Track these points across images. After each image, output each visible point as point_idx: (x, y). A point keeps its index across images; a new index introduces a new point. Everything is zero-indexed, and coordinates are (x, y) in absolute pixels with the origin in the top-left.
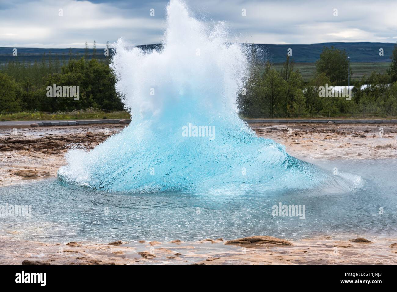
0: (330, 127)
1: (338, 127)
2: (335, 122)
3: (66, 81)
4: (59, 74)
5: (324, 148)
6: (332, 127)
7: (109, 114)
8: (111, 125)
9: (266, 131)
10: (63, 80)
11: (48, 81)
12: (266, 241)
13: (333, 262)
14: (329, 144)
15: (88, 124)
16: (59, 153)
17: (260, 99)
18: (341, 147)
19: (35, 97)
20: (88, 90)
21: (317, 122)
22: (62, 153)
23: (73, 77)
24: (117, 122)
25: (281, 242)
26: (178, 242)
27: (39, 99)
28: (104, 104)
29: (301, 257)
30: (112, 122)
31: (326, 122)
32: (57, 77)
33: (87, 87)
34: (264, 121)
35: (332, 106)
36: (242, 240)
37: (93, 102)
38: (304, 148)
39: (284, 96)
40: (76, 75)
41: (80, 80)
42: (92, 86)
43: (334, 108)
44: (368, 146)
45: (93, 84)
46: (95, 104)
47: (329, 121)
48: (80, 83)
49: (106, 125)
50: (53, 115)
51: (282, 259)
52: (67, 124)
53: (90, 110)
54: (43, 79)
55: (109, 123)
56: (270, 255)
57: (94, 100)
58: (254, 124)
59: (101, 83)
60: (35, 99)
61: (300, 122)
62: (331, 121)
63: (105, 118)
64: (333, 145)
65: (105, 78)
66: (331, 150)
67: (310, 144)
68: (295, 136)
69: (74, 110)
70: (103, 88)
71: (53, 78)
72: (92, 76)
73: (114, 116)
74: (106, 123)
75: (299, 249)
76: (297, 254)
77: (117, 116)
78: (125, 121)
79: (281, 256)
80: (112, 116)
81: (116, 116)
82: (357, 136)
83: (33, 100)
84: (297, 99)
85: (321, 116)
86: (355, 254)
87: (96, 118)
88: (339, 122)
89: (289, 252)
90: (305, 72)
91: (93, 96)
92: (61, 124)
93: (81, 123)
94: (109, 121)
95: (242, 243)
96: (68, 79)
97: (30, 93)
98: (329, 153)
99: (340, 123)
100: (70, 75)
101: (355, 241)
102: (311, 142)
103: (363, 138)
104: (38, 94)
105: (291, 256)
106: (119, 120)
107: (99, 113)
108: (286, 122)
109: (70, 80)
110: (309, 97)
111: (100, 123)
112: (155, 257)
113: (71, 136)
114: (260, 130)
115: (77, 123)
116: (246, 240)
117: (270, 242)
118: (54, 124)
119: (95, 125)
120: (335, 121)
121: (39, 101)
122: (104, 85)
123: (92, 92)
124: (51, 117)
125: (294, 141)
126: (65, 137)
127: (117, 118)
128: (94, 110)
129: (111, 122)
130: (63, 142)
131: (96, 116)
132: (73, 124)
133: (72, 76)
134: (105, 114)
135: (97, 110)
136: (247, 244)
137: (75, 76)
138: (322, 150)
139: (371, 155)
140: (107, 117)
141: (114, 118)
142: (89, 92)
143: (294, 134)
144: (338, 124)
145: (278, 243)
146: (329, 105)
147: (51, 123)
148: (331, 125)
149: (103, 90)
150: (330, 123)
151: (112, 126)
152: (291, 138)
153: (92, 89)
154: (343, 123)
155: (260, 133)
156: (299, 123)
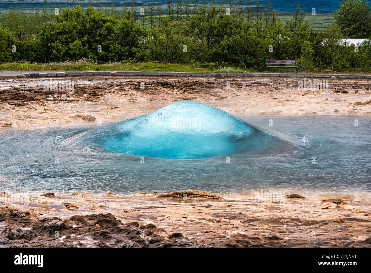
0: (333, 82)
1: (341, 83)
2: (338, 78)
3: (60, 30)
4: (54, 23)
5: (300, 104)
6: (335, 82)
7: (102, 65)
8: (101, 77)
9: (245, 85)
10: (58, 29)
11: (42, 30)
12: (197, 195)
13: (251, 216)
14: (307, 99)
15: (78, 76)
16: (26, 104)
17: (265, 51)
18: (318, 103)
19: (27, 46)
20: (84, 40)
21: (319, 77)
22: (29, 105)
23: (69, 25)
24: (108, 74)
25: (212, 197)
26: (110, 195)
27: (32, 49)
28: (100, 56)
29: (222, 211)
30: (104, 74)
31: (330, 77)
32: (52, 26)
33: (83, 37)
34: (263, 75)
35: (342, 60)
36: (174, 194)
37: (88, 53)
38: (280, 104)
39: (291, 49)
40: (71, 24)
41: (75, 29)
42: (88, 36)
43: (345, 62)
44: (348, 102)
45: (89, 34)
46: (91, 55)
47: (332, 75)
48: (75, 32)
49: (96, 77)
50: (44, 66)
51: (202, 212)
52: (55, 75)
53: (82, 61)
54: (37, 28)
55: (100, 75)
56: (193, 208)
57: (89, 50)
58: (252, 78)
59: (98, 33)
60: (28, 49)
61: (302, 76)
62: (334, 75)
63: (97, 70)
64: (311, 100)
65: (102, 27)
66: (308, 105)
67: (288, 99)
68: (274, 90)
69: (66, 61)
70: (99, 38)
71: (47, 26)
72: (88, 25)
73: (107, 68)
74: (97, 75)
75: (225, 203)
76: (220, 207)
77: (111, 68)
78: (116, 73)
79: (201, 210)
80: (105, 67)
81: (109, 68)
82: (339, 92)
83: (26, 49)
84: (303, 52)
85: (330, 71)
86: (279, 209)
87: (89, 69)
88: (343, 77)
89: (213, 206)
90: (326, 24)
91: (89, 46)
92: (49, 75)
93: (70, 75)
94: (100, 72)
95: (173, 197)
96: (63, 28)
97: (23, 43)
98: (304, 109)
99: (344, 79)
100: (65, 24)
101: (289, 197)
102: (289, 97)
103: (344, 94)
104: (31, 44)
105: (213, 209)
106: (110, 71)
107: (92, 64)
108: (287, 76)
109: (65, 29)
110: (318, 50)
111: (90, 75)
112: (77, 208)
113: (41, 87)
114: (239, 84)
115: (65, 75)
116: (177, 194)
117: (201, 196)
118: (42, 76)
119: (85, 76)
120: (339, 76)
121: (32, 50)
122: (100, 35)
123: (88, 42)
124: (42, 68)
125: (272, 96)
126: (34, 89)
127: (111, 69)
128: (87, 61)
129: (102, 74)
130: (31, 93)
131: (89, 67)
132: (61, 75)
133: (67, 25)
134: (97, 65)
135: (91, 61)
136: (178, 197)
137: (71, 26)
138: (299, 105)
139: (348, 112)
140: (99, 69)
141: (107, 69)
142: (85, 42)
143: (274, 89)
144: (342, 80)
145: (209, 198)
146: (339, 58)
147: (38, 74)
148: (334, 80)
149: (99, 40)
150: (333, 77)
151: (103, 78)
152: (269, 93)
153: (88, 39)
154: (347, 78)
155: (239, 86)
156: (300, 78)
